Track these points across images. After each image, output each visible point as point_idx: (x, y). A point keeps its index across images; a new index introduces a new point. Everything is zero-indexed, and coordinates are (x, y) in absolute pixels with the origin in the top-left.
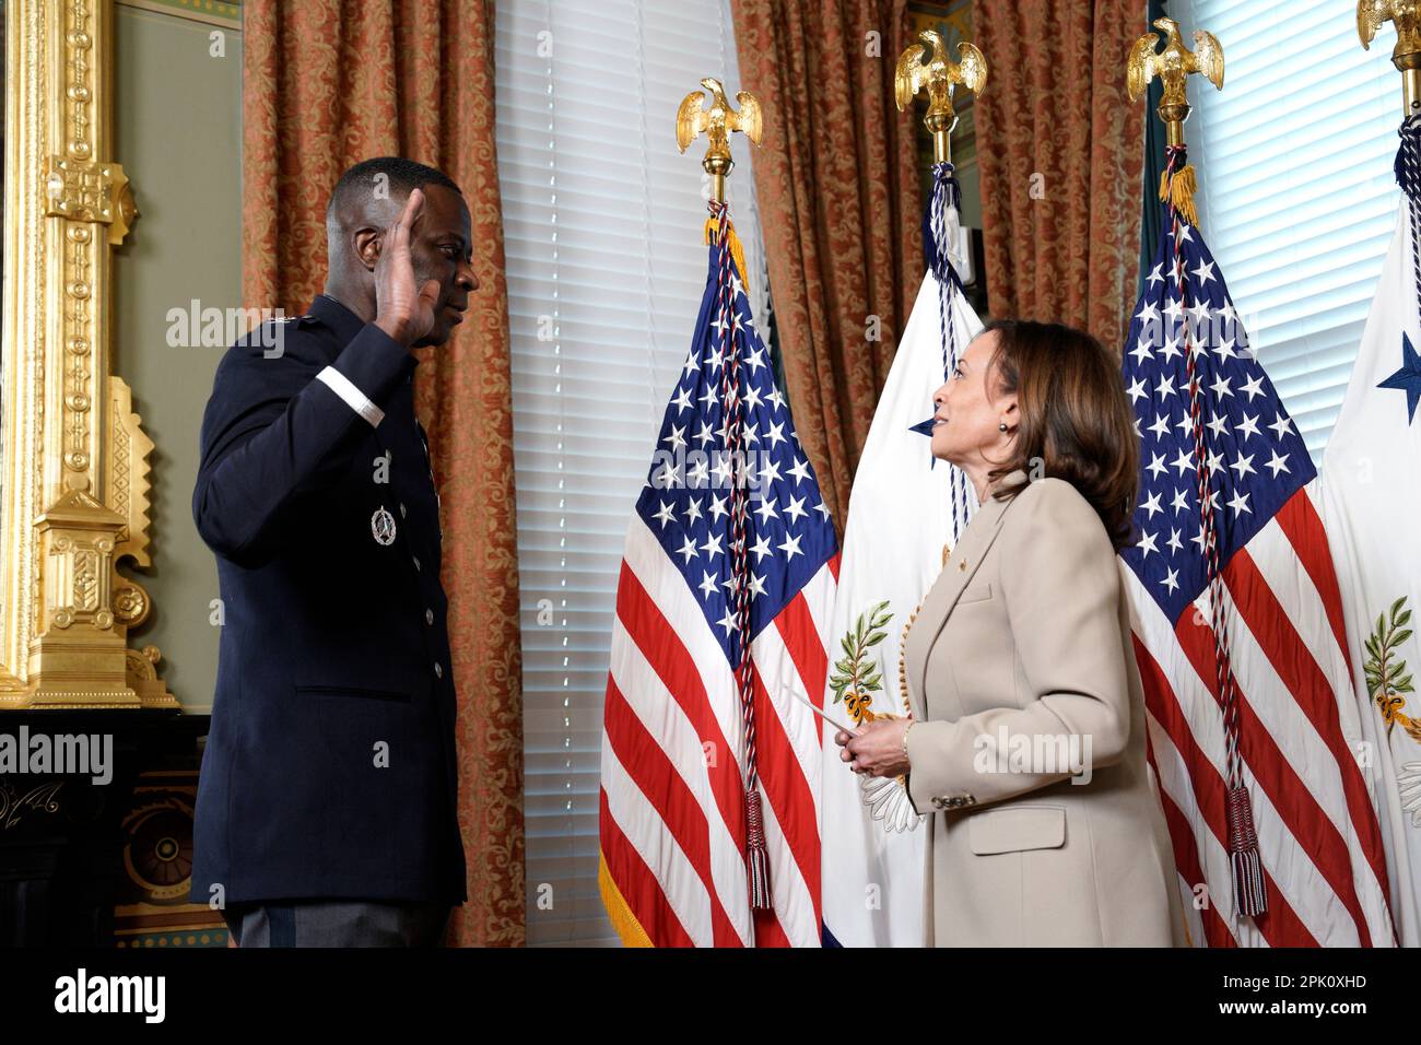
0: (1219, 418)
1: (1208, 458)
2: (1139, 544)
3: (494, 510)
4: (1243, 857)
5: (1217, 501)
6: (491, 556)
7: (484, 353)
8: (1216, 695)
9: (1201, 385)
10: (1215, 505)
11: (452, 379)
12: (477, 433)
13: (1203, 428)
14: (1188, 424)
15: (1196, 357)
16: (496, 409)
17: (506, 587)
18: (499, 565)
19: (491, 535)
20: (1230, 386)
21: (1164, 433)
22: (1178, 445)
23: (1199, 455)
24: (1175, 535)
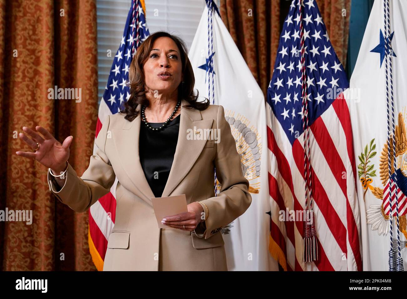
0: (313, 63)
1: (307, 80)
2: (282, 114)
3: (88, 92)
4: (307, 239)
5: (310, 97)
6: (86, 109)
7: (85, 32)
8: (303, 176)
9: (307, 50)
10: (309, 99)
11: (77, 42)
12: (84, 62)
13: (306, 68)
14: (300, 66)
15: (305, 39)
16: (89, 53)
17: (92, 120)
18: (89, 112)
19: (87, 101)
20: (319, 51)
21: (292, 70)
22: (296, 75)
23: (303, 79)
24: (294, 111)
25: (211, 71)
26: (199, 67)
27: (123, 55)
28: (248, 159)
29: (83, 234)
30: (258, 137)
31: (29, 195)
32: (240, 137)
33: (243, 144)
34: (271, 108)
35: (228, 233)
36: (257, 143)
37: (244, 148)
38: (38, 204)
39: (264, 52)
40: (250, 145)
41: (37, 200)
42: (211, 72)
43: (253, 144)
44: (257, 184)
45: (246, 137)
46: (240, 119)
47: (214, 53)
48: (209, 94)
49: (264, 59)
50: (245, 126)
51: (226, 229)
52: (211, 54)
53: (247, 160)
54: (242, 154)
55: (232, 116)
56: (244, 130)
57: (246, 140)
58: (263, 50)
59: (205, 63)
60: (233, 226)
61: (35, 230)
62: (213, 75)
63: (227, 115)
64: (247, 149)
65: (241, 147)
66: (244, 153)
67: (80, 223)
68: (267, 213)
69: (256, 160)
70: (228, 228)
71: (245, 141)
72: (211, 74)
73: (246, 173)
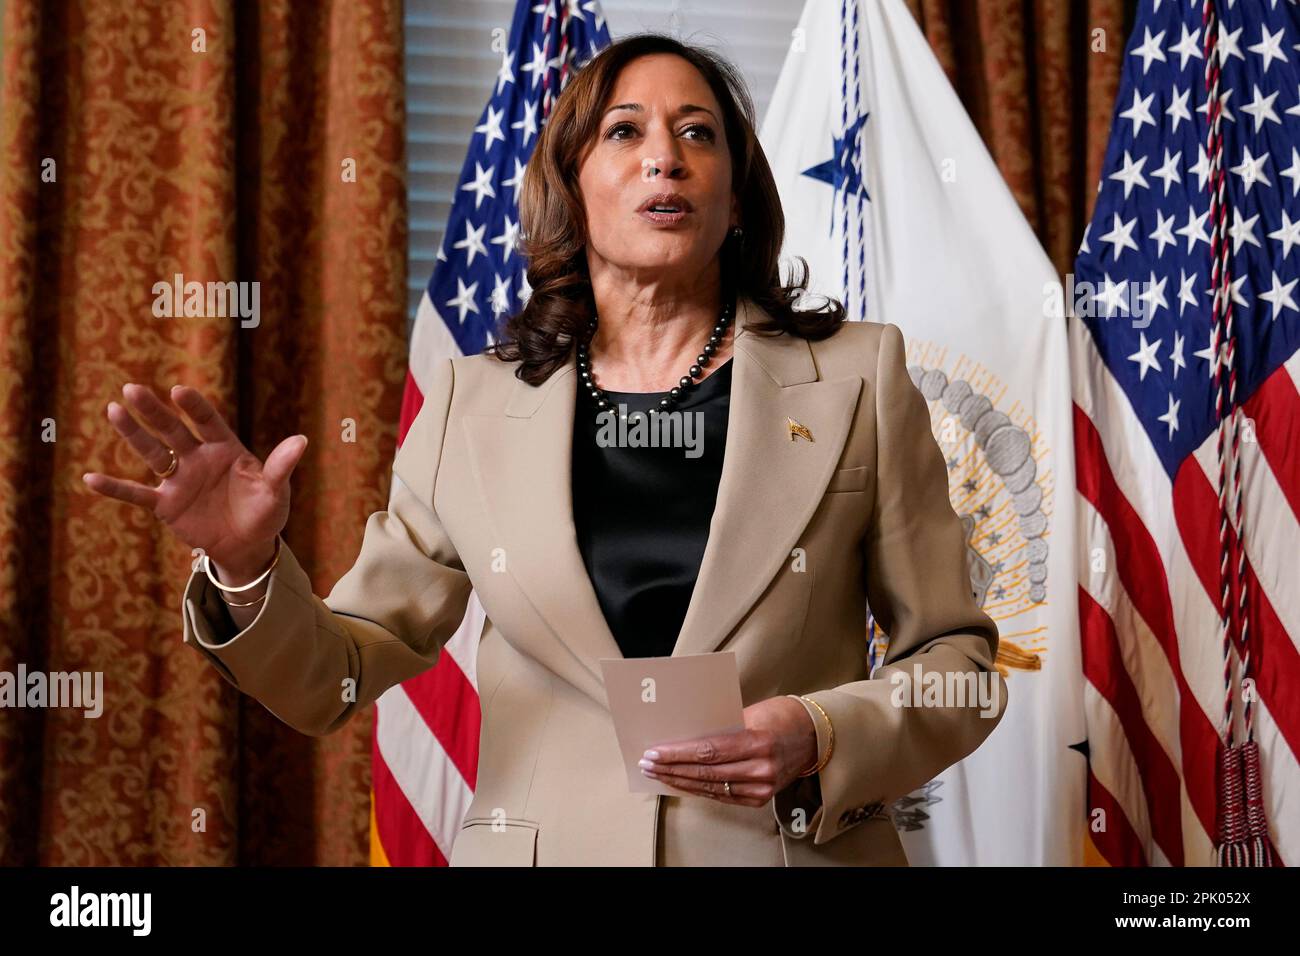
0: (1255, 158)
1: (1230, 223)
2: (1134, 357)
3: (367, 269)
5: (1242, 292)
6: (363, 336)
7: (357, 35)
8: (1216, 600)
9: (1230, 106)
10: (1240, 300)
13: (1226, 175)
14: (1203, 169)
15: (1223, 60)
16: (374, 117)
17: (386, 382)
18: (374, 350)
19: (363, 305)
20: (1278, 107)
21: (1173, 182)
22: (1189, 201)
23: (1216, 219)
24: (1179, 345)
25: (852, 188)
26: (808, 173)
27: (506, 125)
28: (997, 534)
29: (350, 832)
30: (1039, 449)
31: (137, 676)
32: (966, 446)
33: (981, 477)
34: (1088, 334)
35: (921, 827)
36: (1035, 469)
37: (984, 489)
38: (171, 710)
39: (1061, 112)
40: (1008, 478)
41: (169, 696)
42: (855, 193)
43: (1020, 473)
44: (1034, 632)
45: (992, 447)
46: (966, 378)
47: (866, 116)
48: (846, 277)
49: (1060, 139)
50: (987, 406)
51: (911, 809)
52: (852, 120)
53: (994, 539)
54: (977, 516)
55: (935, 366)
56: (982, 421)
57: (990, 459)
58: (1056, 103)
59: (828, 155)
60: (941, 800)
61: (161, 814)
62: (860, 204)
63: (918, 363)
64: (994, 496)
65: (971, 486)
66: (984, 512)
67: (339, 788)
68: (1072, 747)
69: (1030, 539)
70: (919, 806)
71: (986, 465)
72: (853, 200)
73: (992, 589)
